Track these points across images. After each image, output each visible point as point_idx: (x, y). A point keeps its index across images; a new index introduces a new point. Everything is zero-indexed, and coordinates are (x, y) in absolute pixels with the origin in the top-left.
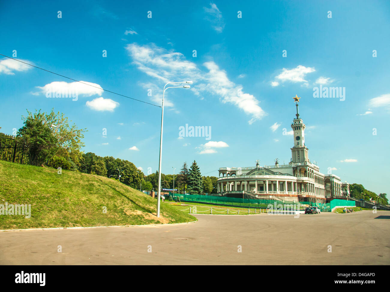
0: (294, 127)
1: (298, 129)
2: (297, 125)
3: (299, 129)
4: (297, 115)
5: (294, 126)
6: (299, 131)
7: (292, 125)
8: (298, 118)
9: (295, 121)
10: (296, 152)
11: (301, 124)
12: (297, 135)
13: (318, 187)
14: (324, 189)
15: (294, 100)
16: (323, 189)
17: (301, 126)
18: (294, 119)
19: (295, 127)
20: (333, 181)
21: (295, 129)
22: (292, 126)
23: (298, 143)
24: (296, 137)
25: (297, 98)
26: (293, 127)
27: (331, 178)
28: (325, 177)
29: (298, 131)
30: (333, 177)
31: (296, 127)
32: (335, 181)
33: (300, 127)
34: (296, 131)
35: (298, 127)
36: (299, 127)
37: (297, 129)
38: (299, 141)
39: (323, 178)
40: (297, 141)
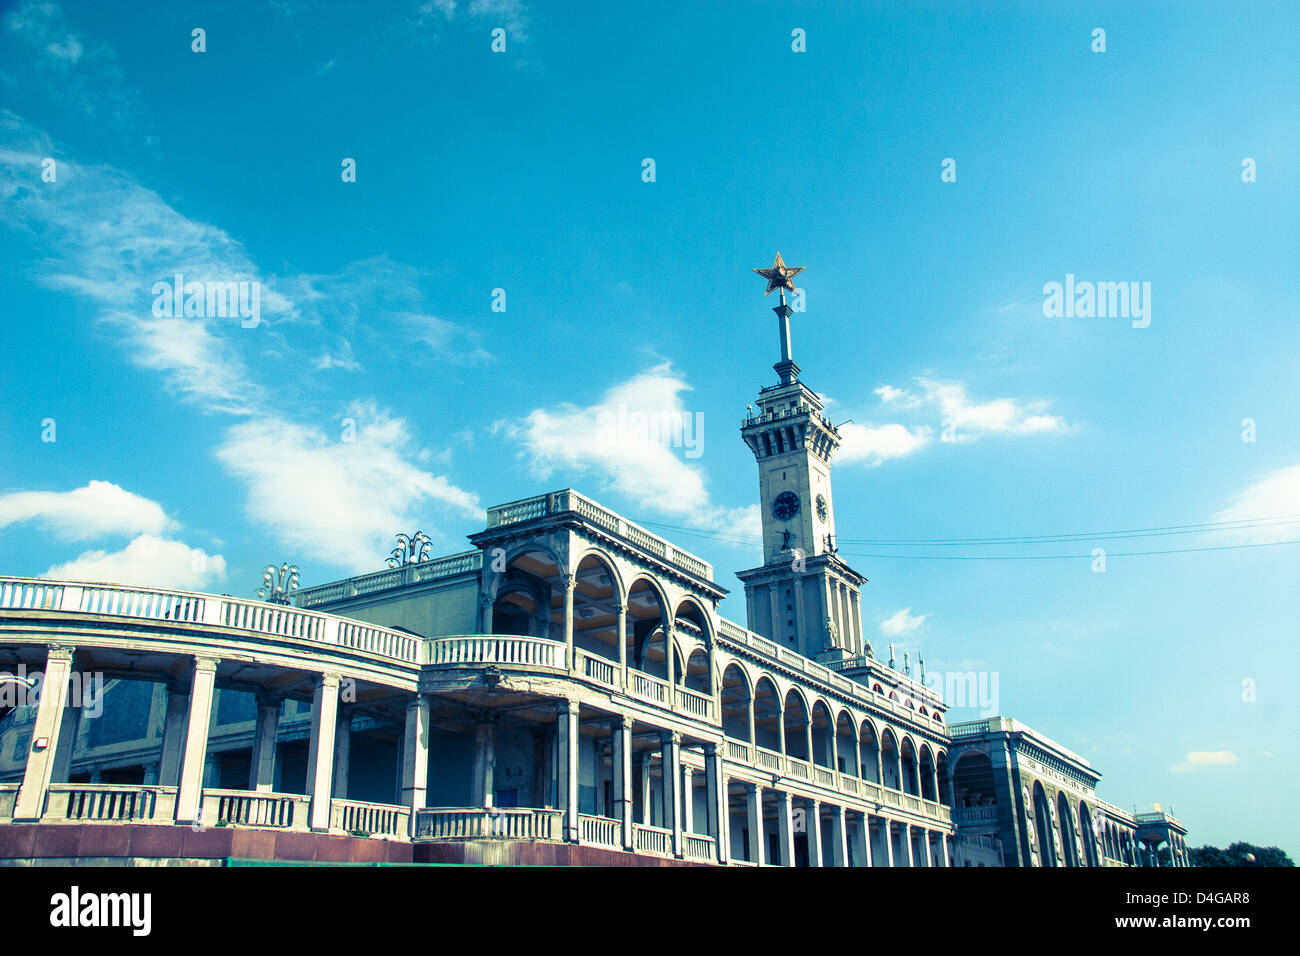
0: (760, 441)
1: (787, 447)
2: (776, 425)
3: (793, 447)
4: (785, 368)
5: (762, 430)
6: (795, 460)
7: (750, 425)
8: (786, 384)
9: (768, 400)
10: (774, 595)
11: (800, 414)
12: (779, 488)
13: (868, 810)
14: (946, 831)
15: (766, 282)
16: (935, 837)
17: (802, 427)
18: (764, 391)
19: (765, 436)
20: (1016, 771)
21: (769, 453)
22: (751, 432)
23: (787, 536)
24: (772, 500)
25: (782, 272)
26: (754, 438)
27: (995, 745)
28: (955, 744)
29: (785, 462)
30: (1016, 740)
31: (772, 437)
32: (1030, 768)
33: (796, 431)
34: (776, 462)
35: (784, 436)
36: (790, 430)
37: (781, 450)
38: (793, 525)
39: (936, 748)
40: (780, 526)
